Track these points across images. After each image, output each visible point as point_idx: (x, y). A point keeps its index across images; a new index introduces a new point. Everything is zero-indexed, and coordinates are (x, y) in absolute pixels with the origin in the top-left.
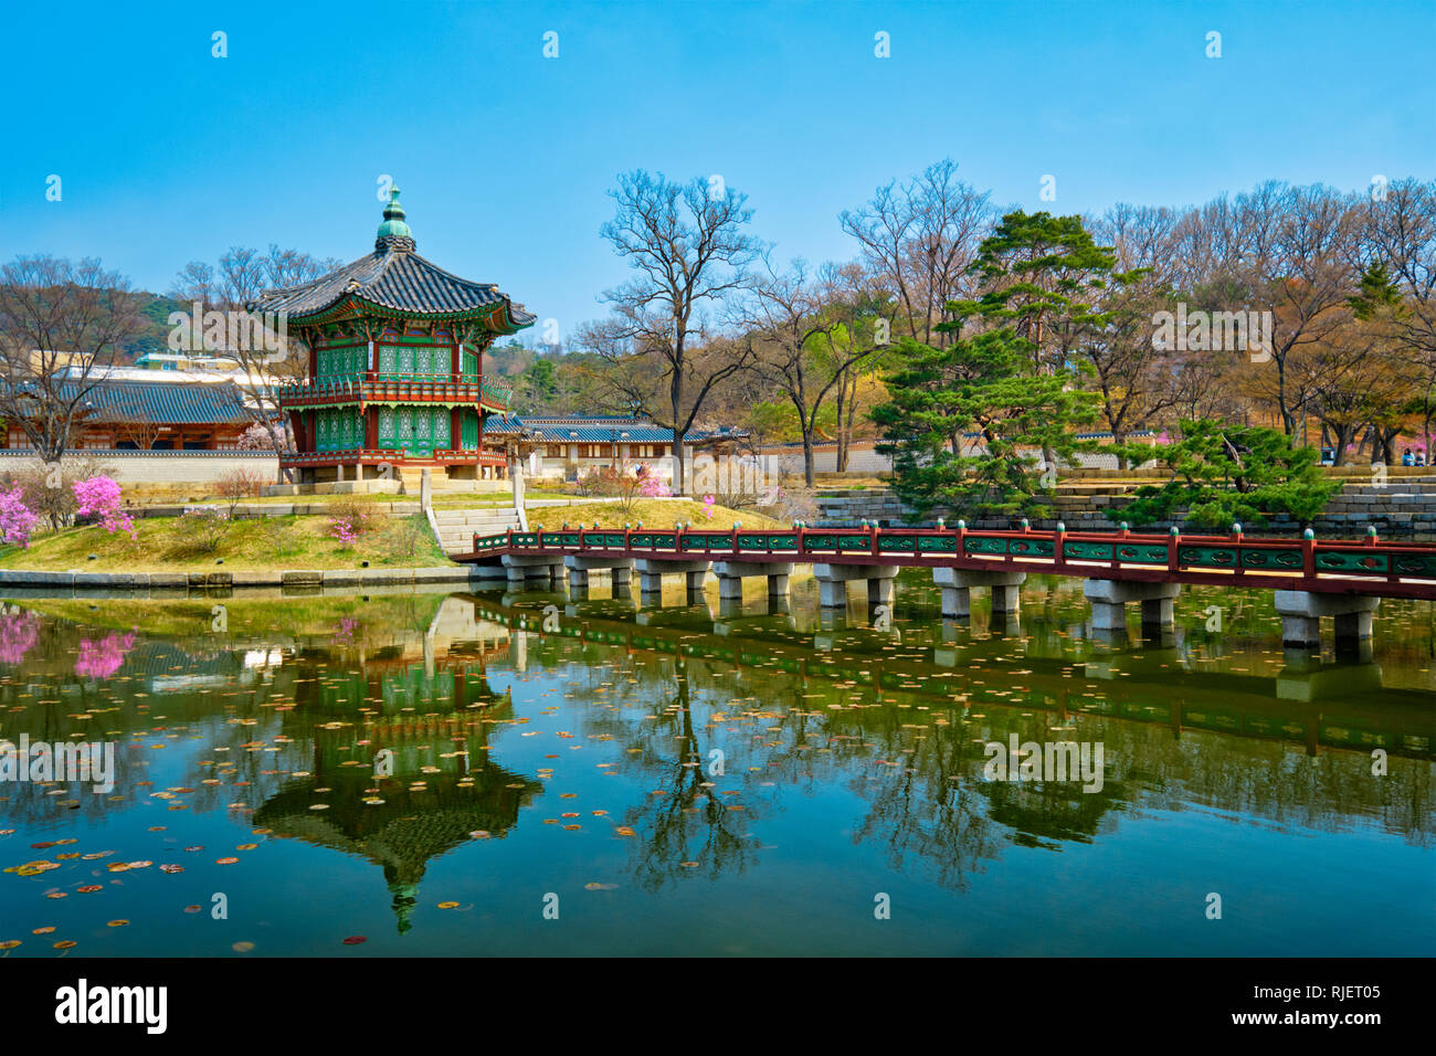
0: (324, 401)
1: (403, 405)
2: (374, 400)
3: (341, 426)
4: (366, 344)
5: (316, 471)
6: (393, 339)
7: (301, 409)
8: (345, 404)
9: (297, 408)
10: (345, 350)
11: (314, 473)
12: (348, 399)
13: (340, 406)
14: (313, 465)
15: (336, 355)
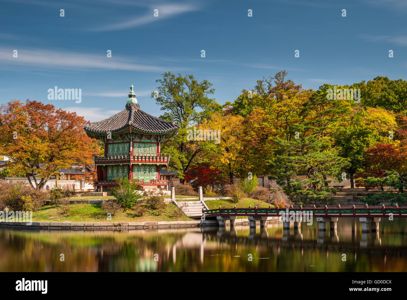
0: (115, 162)
1: (143, 164)
2: (134, 162)
3: (118, 171)
4: (130, 143)
5: (107, 187)
6: (138, 141)
7: (104, 165)
8: (123, 164)
9: (102, 165)
10: (120, 144)
11: (106, 188)
12: (125, 162)
13: (121, 164)
14: (106, 185)
15: (116, 146)
